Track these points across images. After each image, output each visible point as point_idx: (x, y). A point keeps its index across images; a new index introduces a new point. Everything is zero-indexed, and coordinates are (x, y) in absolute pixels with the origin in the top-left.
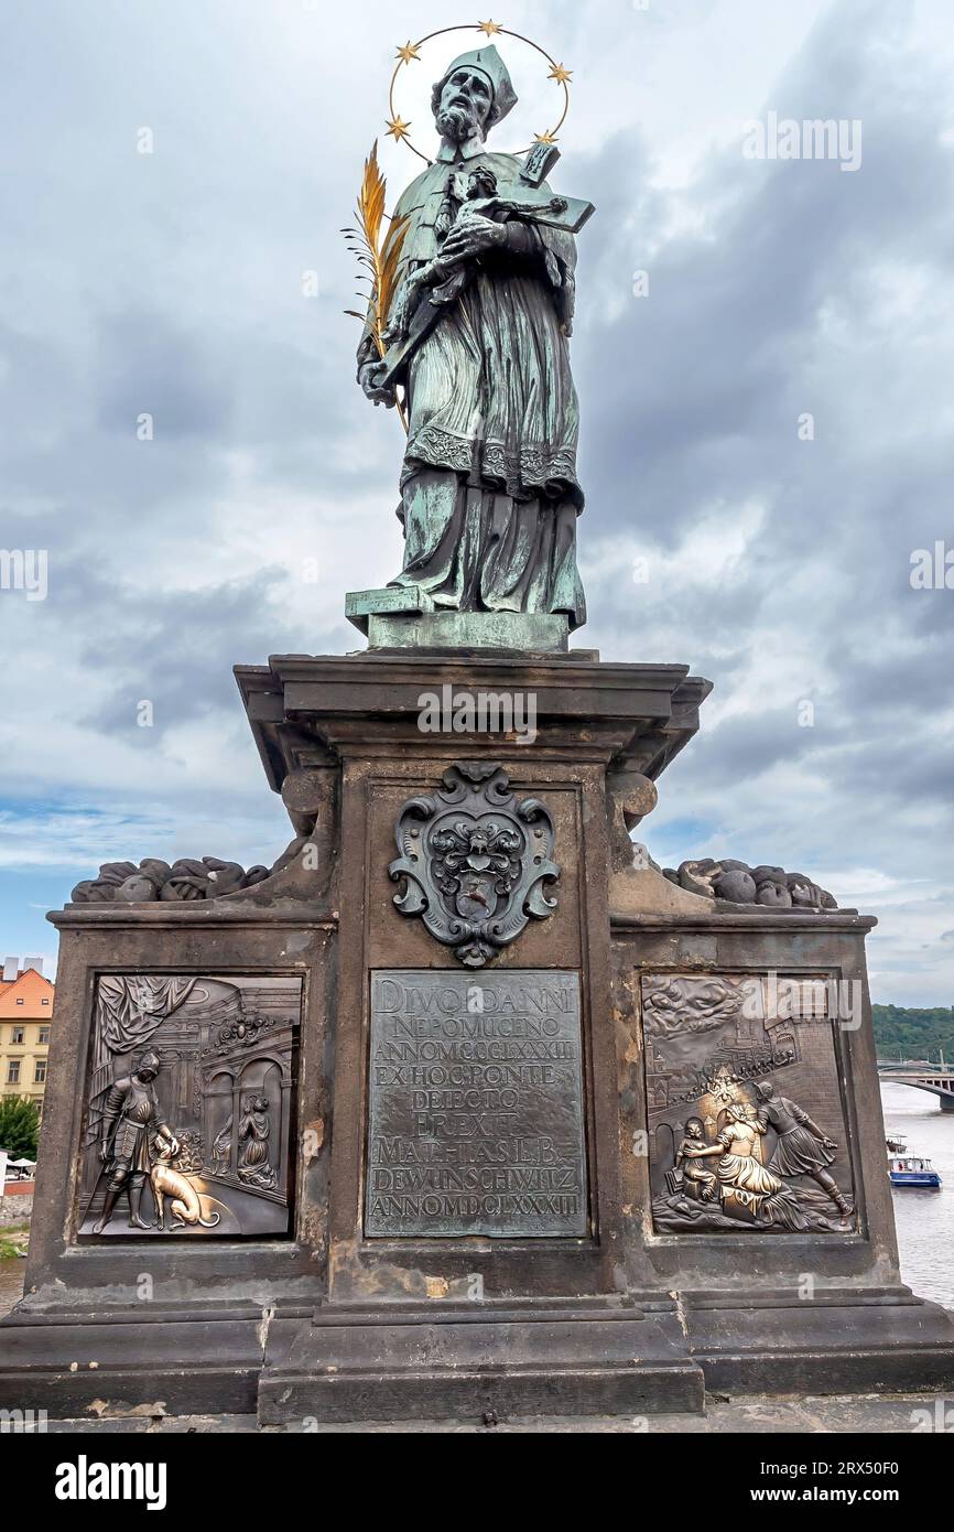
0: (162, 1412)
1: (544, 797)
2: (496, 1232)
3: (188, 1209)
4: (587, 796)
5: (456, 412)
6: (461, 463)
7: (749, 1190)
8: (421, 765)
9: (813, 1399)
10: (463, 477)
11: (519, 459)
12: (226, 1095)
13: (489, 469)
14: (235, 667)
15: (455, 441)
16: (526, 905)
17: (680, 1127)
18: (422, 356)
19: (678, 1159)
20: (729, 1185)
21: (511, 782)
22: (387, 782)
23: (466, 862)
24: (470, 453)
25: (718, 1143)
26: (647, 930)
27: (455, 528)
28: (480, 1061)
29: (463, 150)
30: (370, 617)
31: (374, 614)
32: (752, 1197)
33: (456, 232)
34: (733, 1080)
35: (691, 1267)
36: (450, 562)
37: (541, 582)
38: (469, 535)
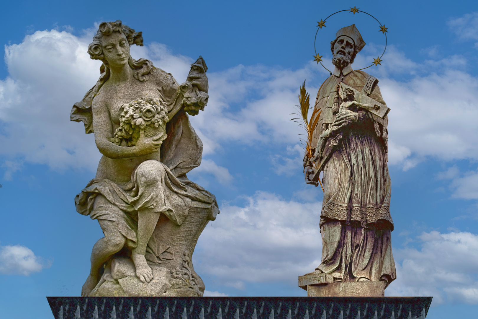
5: (340, 194)
6: (342, 217)
10: (343, 222)
11: (366, 211)
13: (354, 218)
15: (340, 207)
18: (327, 167)
24: (346, 212)
27: (341, 244)
29: (343, 71)
30: (308, 286)
33: (339, 117)
36: (340, 259)
37: (377, 262)
38: (347, 246)
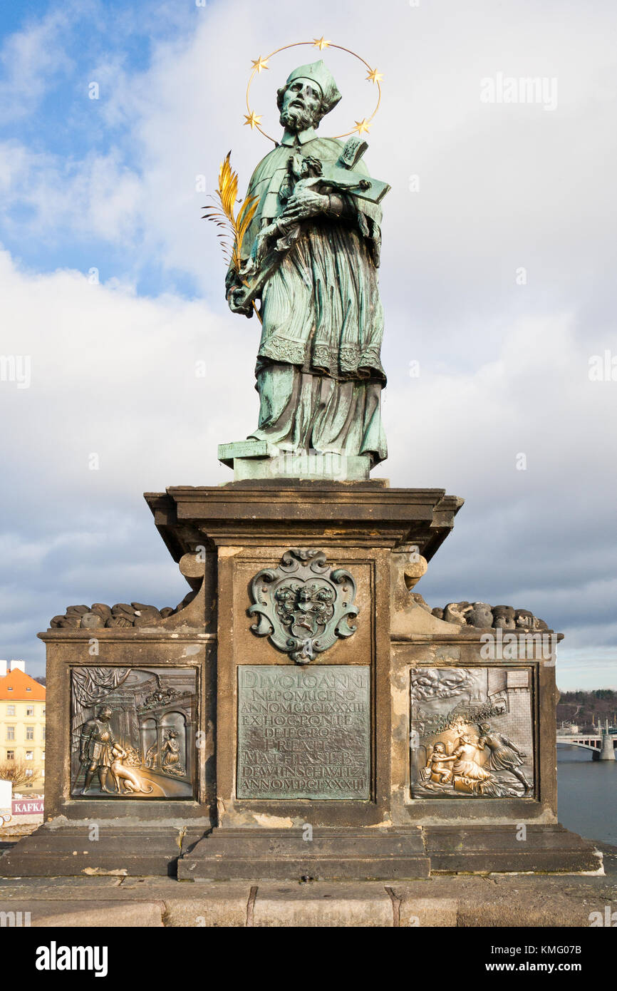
0: (125, 874)
1: (350, 569)
2: (313, 796)
3: (134, 784)
4: (379, 568)
5: (293, 324)
6: (296, 358)
7: (470, 778)
8: (269, 550)
10: (299, 368)
11: (339, 354)
12: (152, 729)
13: (317, 362)
14: (144, 494)
15: (293, 344)
16: (337, 630)
17: (432, 747)
18: (270, 285)
19: (429, 763)
20: (459, 775)
21: (328, 560)
22: (247, 560)
23: (298, 606)
24: (303, 352)
25: (453, 754)
26: (416, 643)
27: (294, 401)
28: (306, 713)
29: (300, 137)
30: (235, 460)
31: (237, 458)
32: (473, 781)
33: (292, 202)
34: (465, 723)
35: (433, 815)
36: (291, 423)
37: (355, 433)
38: (303, 405)
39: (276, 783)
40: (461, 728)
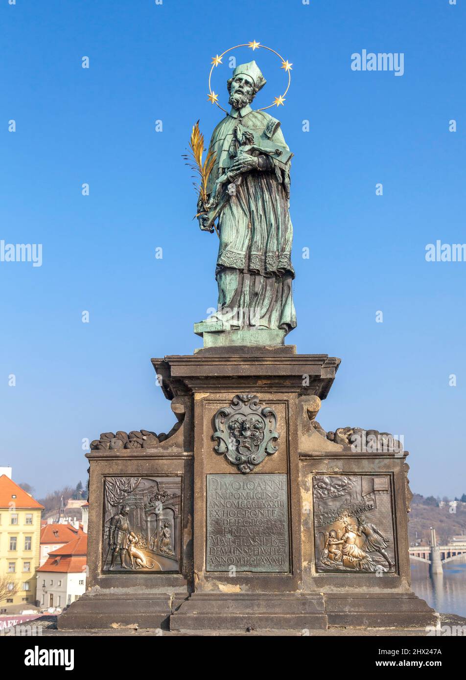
0: (137, 628)
1: (273, 406)
2: (254, 570)
3: (142, 562)
4: (290, 406)
5: (238, 242)
6: (241, 264)
7: (354, 557)
8: (224, 395)
9: (370, 628)
11: (265, 259)
12: (154, 521)
13: (252, 266)
14: (151, 359)
15: (237, 255)
16: (266, 449)
17: (328, 534)
18: (224, 214)
19: (326, 545)
20: (346, 555)
21: (260, 401)
22: (212, 402)
23: (242, 433)
24: (244, 260)
25: (342, 539)
26: (315, 458)
27: (239, 292)
28: (248, 508)
29: (241, 112)
31: (205, 332)
32: (355, 559)
33: (236, 162)
34: (349, 516)
35: (330, 585)
38: (244, 294)
39: (230, 560)
40: (346, 520)
